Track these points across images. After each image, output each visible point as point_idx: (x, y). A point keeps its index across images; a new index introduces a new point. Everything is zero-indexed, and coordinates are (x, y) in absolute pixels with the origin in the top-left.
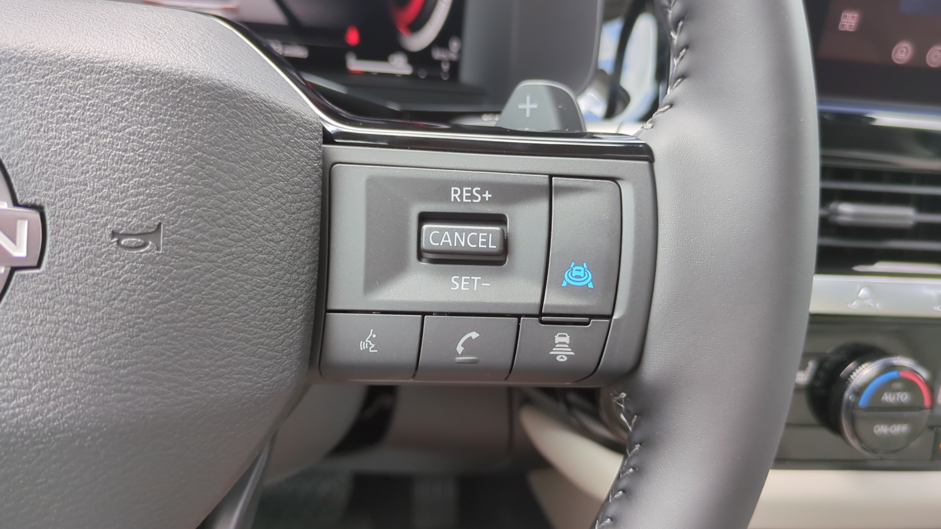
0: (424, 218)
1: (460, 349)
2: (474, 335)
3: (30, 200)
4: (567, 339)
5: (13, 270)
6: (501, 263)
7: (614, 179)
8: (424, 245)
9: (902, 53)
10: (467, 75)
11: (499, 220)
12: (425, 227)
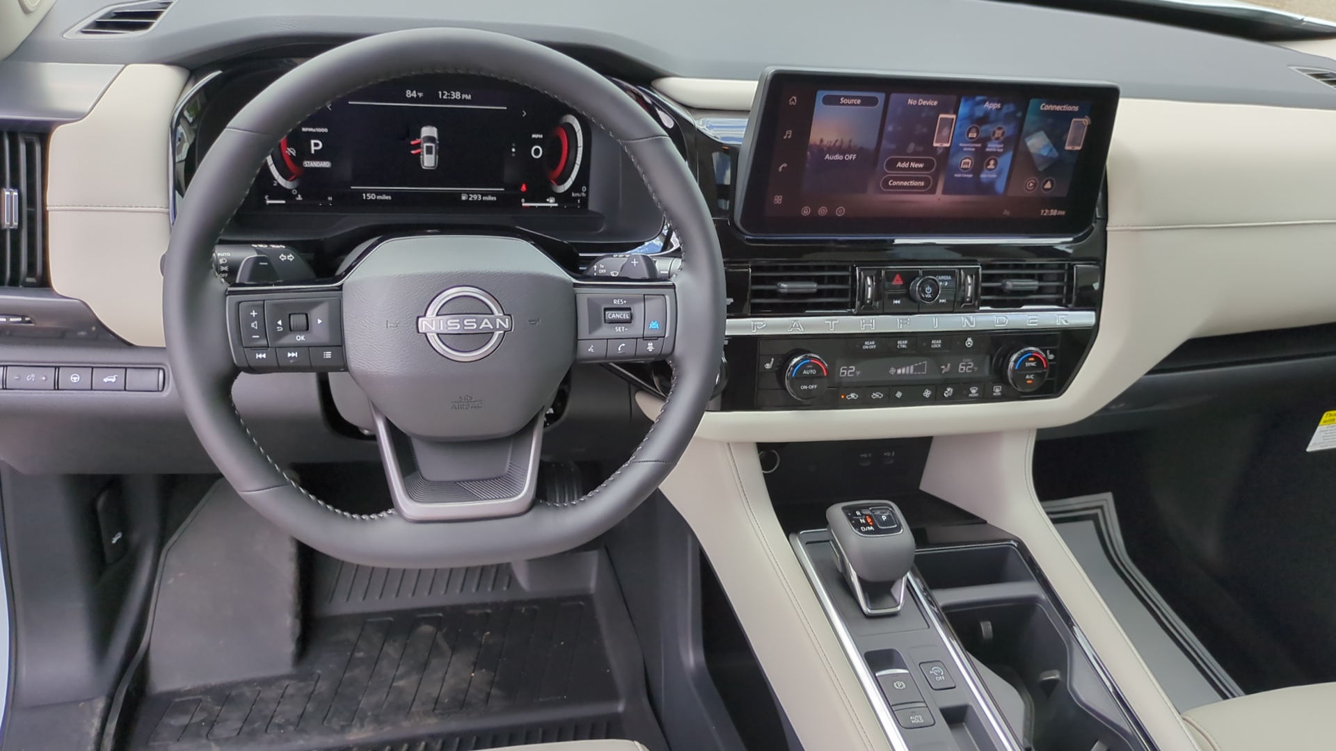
0: (606, 309)
1: (619, 349)
2: (624, 345)
3: (508, 313)
4: (652, 344)
5: (505, 332)
6: (630, 322)
7: (663, 295)
8: (607, 318)
9: (806, 211)
10: (592, 206)
11: (629, 309)
12: (607, 313)
